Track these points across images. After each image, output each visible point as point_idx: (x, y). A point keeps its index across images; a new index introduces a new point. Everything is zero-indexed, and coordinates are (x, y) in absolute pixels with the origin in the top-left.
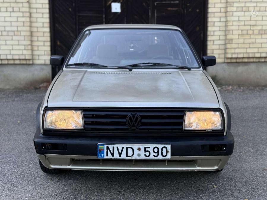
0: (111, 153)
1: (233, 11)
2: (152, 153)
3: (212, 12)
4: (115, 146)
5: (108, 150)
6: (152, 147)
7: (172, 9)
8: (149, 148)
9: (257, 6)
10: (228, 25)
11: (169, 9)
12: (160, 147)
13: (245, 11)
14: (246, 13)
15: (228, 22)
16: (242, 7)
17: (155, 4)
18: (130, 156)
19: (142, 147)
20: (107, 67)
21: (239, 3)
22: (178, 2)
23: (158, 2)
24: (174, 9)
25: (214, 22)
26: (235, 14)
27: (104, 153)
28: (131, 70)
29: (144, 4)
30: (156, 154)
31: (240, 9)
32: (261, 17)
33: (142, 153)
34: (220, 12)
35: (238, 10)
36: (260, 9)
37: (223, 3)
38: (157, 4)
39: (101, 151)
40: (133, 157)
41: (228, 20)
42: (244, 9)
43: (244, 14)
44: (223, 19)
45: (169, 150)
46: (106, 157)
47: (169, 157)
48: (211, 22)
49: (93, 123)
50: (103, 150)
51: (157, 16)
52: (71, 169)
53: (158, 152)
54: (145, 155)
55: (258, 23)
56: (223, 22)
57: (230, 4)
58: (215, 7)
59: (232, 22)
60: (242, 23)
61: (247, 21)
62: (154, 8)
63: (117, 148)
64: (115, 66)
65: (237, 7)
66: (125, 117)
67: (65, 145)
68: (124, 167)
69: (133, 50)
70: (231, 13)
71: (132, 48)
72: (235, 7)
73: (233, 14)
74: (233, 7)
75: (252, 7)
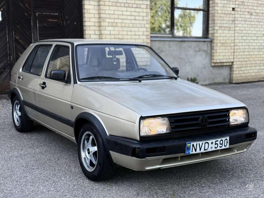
0: (195, 149)
1: (105, 25)
2: (219, 145)
3: (88, 26)
4: (198, 143)
5: (193, 147)
6: (219, 140)
7: (52, 20)
8: (218, 141)
9: (123, 23)
10: (103, 37)
11: (50, 20)
12: (224, 139)
13: (114, 27)
14: (115, 28)
15: (102, 35)
16: (112, 23)
17: (37, 15)
18: (206, 150)
19: (214, 141)
20: (119, 79)
21: (109, 19)
22: (57, 14)
23: (39, 13)
24: (54, 20)
25: (90, 35)
26: (107, 28)
27: (190, 150)
28: (140, 81)
29: (26, 14)
30: (221, 146)
31: (110, 24)
32: (126, 32)
33: (214, 146)
34: (95, 26)
35: (109, 25)
36: (125, 25)
37: (96, 18)
38: (38, 14)
39: (189, 148)
40: (208, 150)
41: (102, 33)
42: (114, 24)
43: (114, 29)
44: (97, 32)
45: (228, 141)
46: (191, 153)
47: (228, 146)
48: (88, 34)
49: (177, 127)
50: (190, 147)
51: (39, 26)
52: (160, 168)
53: (222, 144)
54: (215, 147)
55: (125, 37)
56: (97, 34)
57: (103, 20)
58: (90, 21)
59: (105, 35)
60: (113, 37)
61: (117, 35)
62: (36, 18)
63: (199, 144)
64: (128, 79)
65: (109, 22)
66: (197, 119)
67: (164, 147)
68: (196, 159)
69: (116, 63)
70: (104, 27)
71: (115, 62)
72: (107, 22)
73: (105, 28)
74: (105, 22)
75: (119, 23)
